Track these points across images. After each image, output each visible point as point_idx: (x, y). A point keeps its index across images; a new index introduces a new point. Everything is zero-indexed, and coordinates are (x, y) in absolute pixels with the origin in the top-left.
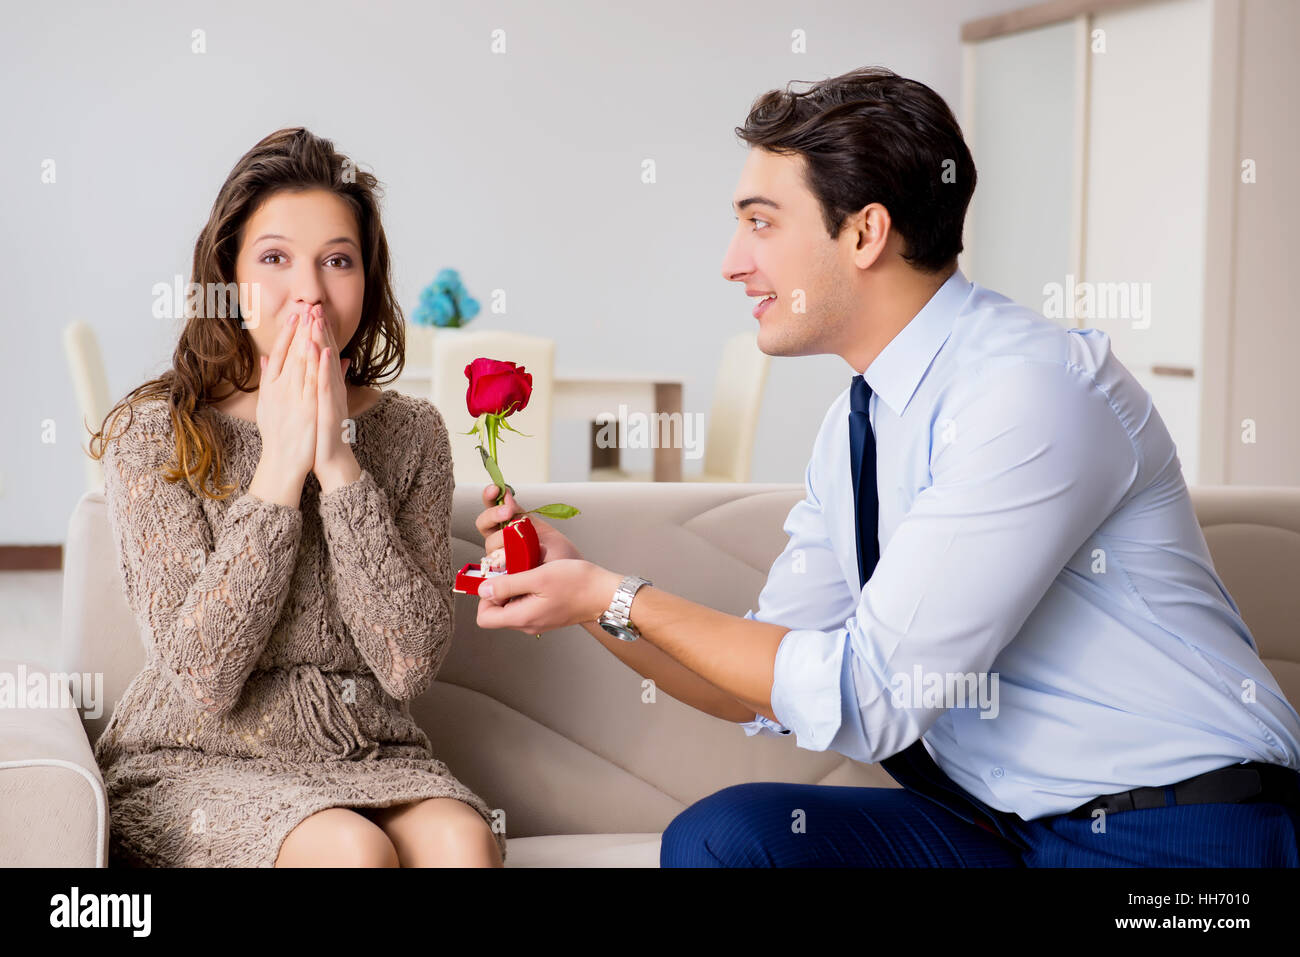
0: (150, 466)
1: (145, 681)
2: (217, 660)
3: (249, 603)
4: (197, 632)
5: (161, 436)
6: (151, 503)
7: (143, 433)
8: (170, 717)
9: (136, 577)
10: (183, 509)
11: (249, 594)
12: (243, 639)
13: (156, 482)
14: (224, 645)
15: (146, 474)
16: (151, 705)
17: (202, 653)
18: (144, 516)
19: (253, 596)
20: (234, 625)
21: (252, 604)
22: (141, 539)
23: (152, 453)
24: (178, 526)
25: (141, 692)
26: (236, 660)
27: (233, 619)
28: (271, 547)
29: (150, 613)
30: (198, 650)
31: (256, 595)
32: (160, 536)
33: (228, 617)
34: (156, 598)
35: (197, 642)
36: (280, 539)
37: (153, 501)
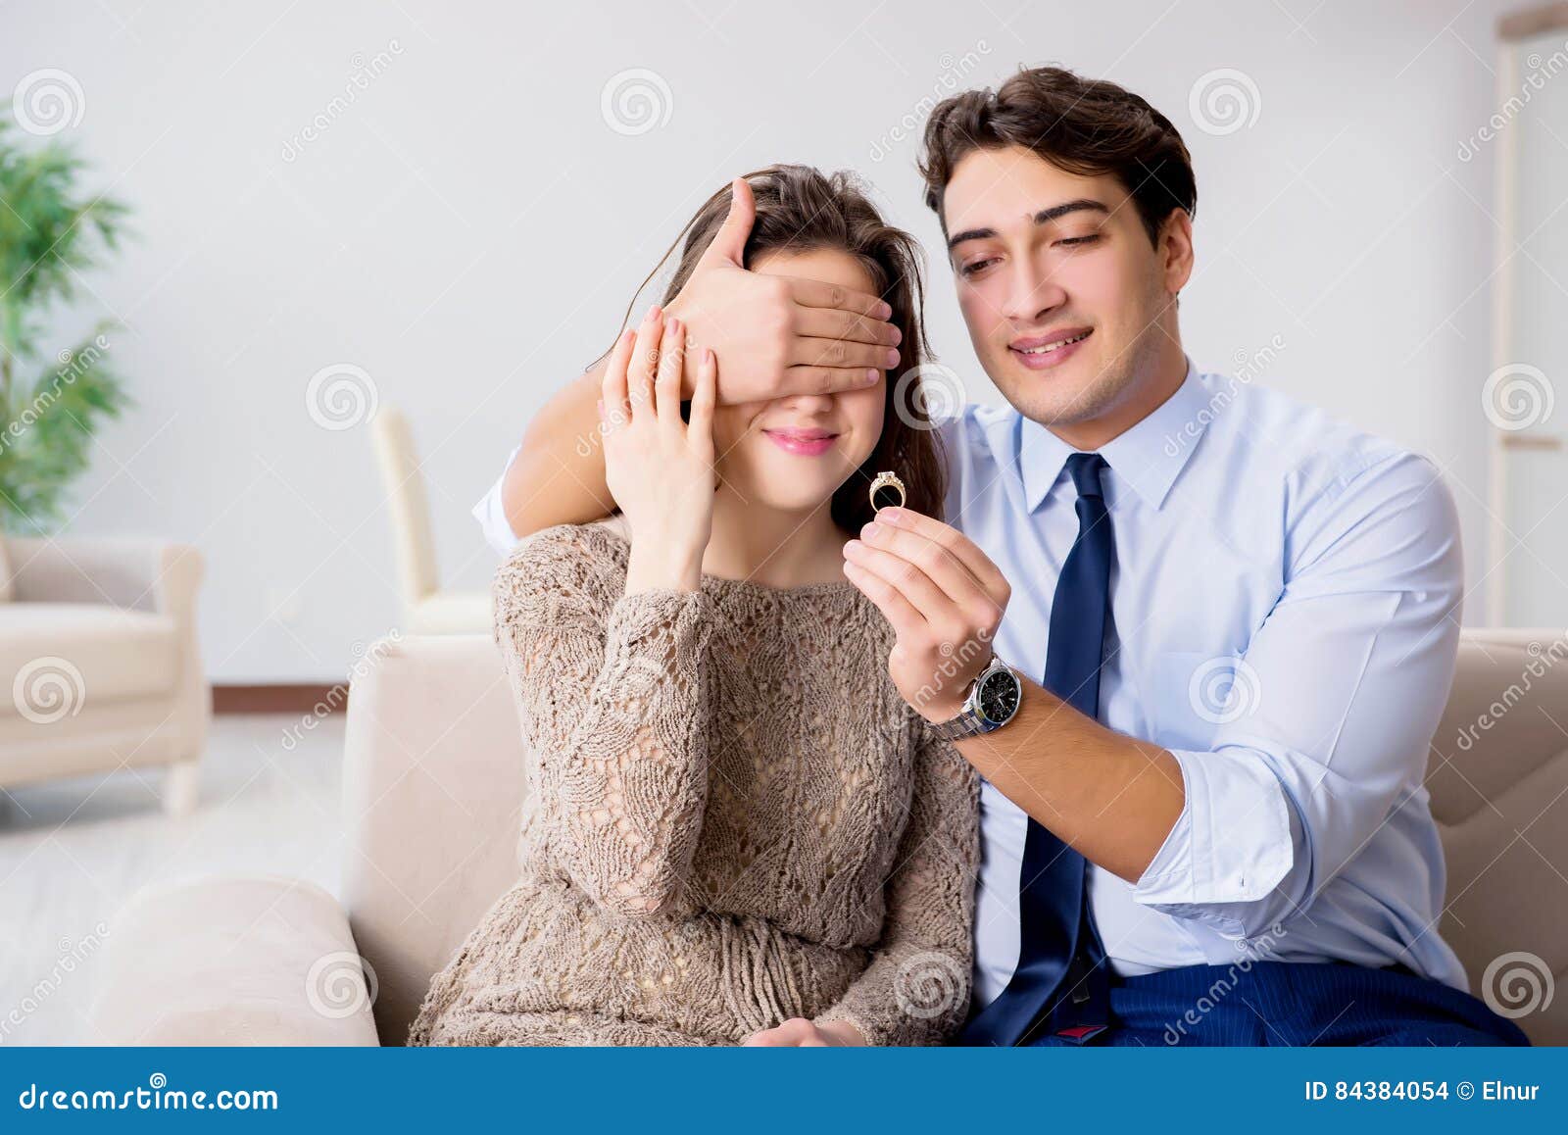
1: (515, 902)
8: (544, 951)
15: (545, 636)
16: (519, 935)
25: (506, 918)
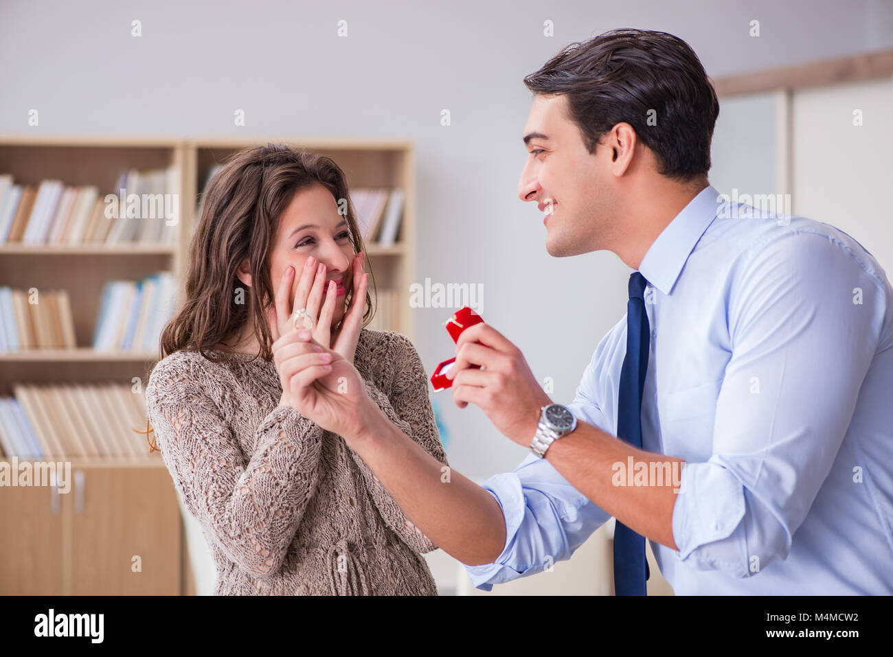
0: (183, 400)
2: (267, 517)
3: (288, 474)
4: (251, 496)
5: (184, 374)
6: (193, 429)
7: (170, 378)
9: (191, 486)
10: (219, 429)
11: (287, 468)
12: (286, 501)
13: (191, 412)
14: (272, 504)
15: (182, 409)
17: (256, 513)
18: (190, 440)
19: (290, 469)
20: (278, 489)
21: (291, 474)
22: (191, 458)
23: (181, 389)
24: (218, 441)
26: (282, 518)
27: (277, 484)
28: (304, 437)
29: (208, 505)
30: (252, 511)
31: (293, 468)
32: (206, 450)
33: (273, 483)
34: (210, 493)
35: (251, 504)
36: (311, 433)
37: (193, 427)
